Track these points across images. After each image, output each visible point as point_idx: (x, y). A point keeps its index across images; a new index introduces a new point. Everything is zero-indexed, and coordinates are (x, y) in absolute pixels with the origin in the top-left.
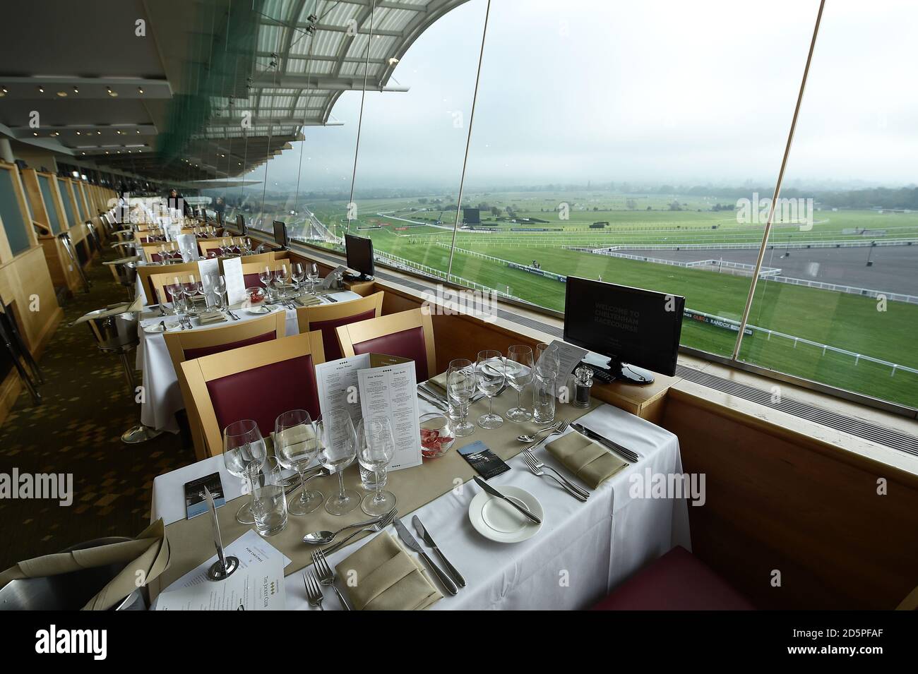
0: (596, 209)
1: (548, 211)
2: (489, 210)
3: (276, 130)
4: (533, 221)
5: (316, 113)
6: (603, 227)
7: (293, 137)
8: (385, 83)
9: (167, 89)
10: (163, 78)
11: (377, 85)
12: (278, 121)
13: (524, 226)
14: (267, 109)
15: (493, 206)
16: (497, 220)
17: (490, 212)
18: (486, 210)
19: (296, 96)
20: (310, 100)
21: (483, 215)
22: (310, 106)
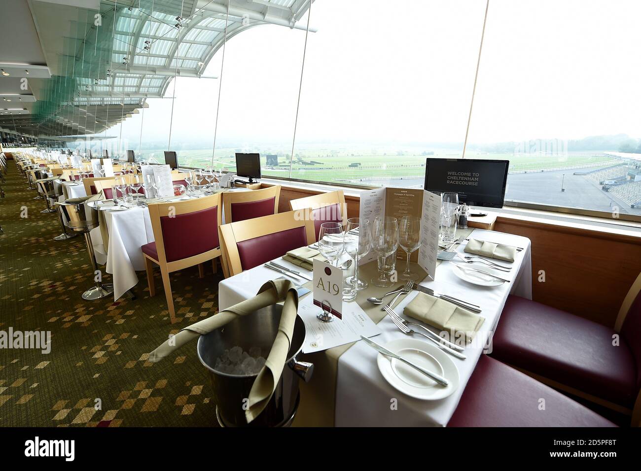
0: (352, 155)
1: (323, 156)
2: (284, 156)
3: (127, 100)
4: (312, 163)
5: (156, 90)
6: (357, 166)
7: (139, 105)
8: (202, 72)
9: (47, 72)
10: (45, 65)
11: (197, 74)
12: (128, 95)
13: (307, 166)
14: (120, 86)
15: (286, 153)
16: (290, 162)
17: (285, 158)
18: (282, 156)
19: (142, 78)
20: (151, 82)
21: (280, 160)
22: (152, 85)
